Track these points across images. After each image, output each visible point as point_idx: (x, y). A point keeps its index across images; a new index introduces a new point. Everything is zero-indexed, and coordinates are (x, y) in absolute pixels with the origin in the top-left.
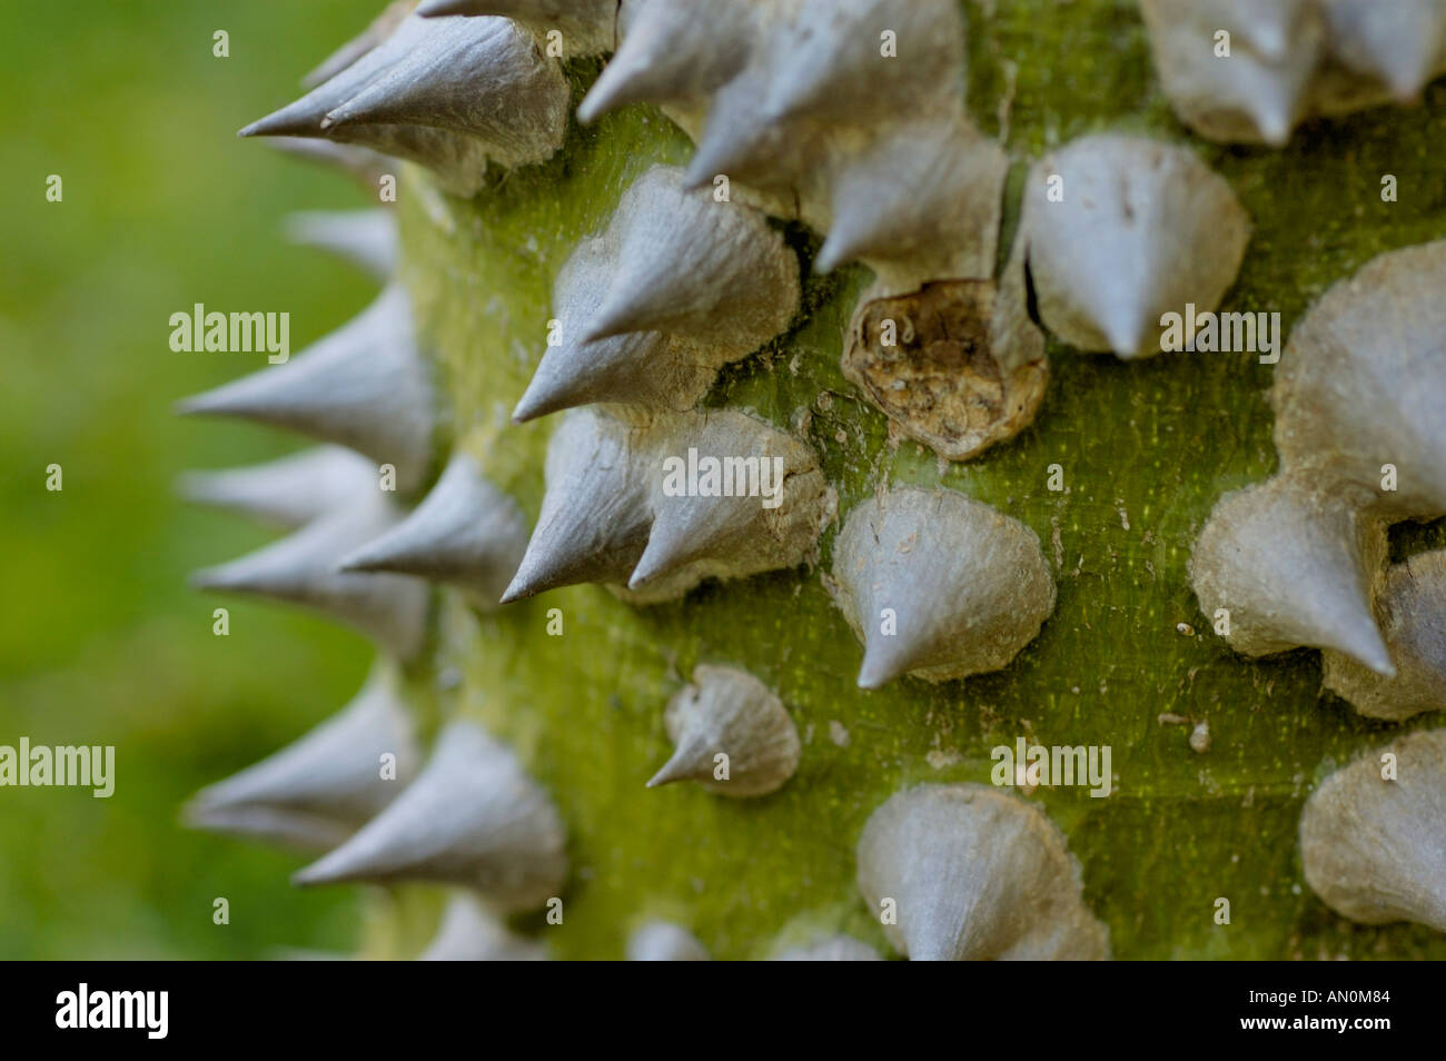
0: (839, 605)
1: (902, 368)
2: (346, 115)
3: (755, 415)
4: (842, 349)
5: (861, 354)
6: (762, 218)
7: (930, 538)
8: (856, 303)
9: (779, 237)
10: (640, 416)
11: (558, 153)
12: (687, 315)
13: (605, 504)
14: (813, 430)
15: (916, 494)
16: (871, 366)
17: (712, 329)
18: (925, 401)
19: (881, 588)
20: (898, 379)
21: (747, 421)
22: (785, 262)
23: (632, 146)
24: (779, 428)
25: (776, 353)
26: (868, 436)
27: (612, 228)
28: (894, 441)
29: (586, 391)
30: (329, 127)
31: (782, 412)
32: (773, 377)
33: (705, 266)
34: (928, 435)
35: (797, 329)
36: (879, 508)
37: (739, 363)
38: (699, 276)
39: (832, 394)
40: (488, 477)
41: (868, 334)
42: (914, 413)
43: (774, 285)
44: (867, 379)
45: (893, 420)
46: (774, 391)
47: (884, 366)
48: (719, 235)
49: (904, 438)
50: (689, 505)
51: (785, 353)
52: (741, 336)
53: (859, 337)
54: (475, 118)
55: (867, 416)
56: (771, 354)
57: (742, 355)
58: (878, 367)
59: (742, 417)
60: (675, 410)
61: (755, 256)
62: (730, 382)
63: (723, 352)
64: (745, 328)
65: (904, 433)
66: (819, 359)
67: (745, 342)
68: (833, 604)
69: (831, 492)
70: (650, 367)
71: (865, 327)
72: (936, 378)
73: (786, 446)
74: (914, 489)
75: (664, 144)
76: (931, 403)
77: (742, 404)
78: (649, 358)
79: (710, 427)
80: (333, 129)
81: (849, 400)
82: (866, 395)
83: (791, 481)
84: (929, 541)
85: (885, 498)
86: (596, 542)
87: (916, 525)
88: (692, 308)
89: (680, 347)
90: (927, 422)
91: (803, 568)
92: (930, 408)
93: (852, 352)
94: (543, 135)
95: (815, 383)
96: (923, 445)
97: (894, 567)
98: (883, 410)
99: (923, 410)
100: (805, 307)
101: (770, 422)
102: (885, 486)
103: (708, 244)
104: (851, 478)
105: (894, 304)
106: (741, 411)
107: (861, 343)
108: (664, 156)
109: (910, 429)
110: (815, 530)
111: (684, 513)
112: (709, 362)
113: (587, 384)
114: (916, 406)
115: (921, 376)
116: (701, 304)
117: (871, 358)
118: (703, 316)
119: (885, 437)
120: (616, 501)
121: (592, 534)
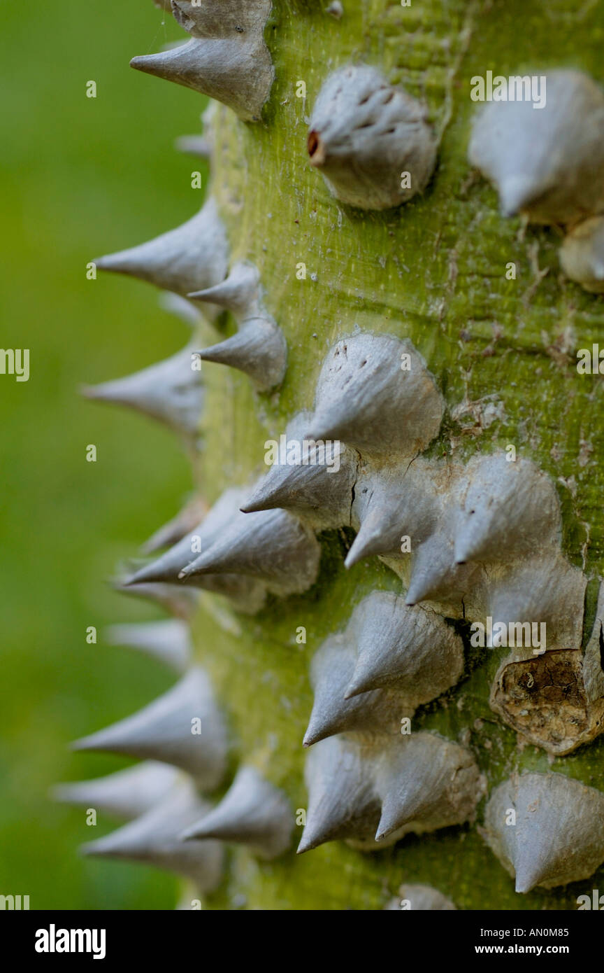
0: (490, 844)
1: (526, 703)
2: (193, 570)
3: (438, 735)
4: (489, 693)
5: (501, 696)
6: (442, 619)
7: (547, 803)
8: (499, 666)
9: (452, 629)
10: (367, 739)
11: (313, 587)
12: (402, 678)
13: (350, 790)
14: (471, 742)
15: (536, 777)
16: (508, 703)
17: (414, 685)
18: (540, 721)
19: (520, 834)
20: (523, 709)
21: (434, 738)
22: (456, 644)
23: (358, 580)
24: (452, 741)
25: (449, 697)
26: (505, 744)
27: (349, 629)
28: (521, 745)
29: (342, 725)
30: (185, 577)
31: (453, 732)
32: (447, 712)
33: (411, 648)
34: (541, 742)
35: (462, 682)
36: (514, 786)
37: (427, 704)
38: (408, 655)
39: (483, 720)
40: (266, 779)
41: (506, 684)
42: (533, 729)
43: (449, 657)
44: (506, 710)
45: (521, 734)
46: (448, 719)
47: (515, 702)
48: (418, 630)
49: (527, 744)
50: (404, 790)
51: (455, 697)
52: (430, 688)
53: (501, 686)
54: (265, 568)
55: (503, 732)
56: (446, 698)
57: (429, 699)
58: (512, 703)
59: (430, 736)
60: (389, 734)
61: (439, 642)
62: (422, 715)
63: (419, 698)
64: (433, 683)
65: (527, 741)
66: (475, 699)
67: (432, 691)
68: (484, 845)
69: (483, 778)
70: (376, 709)
71: (504, 680)
72: (546, 708)
73: (457, 752)
74: (535, 774)
75: (379, 578)
76: (543, 723)
77: (429, 728)
78: (376, 704)
79: (411, 743)
80: (186, 579)
81: (493, 723)
82: (504, 720)
83: (461, 773)
84: (546, 804)
85: (518, 780)
86: (347, 814)
87: (538, 795)
88: (404, 674)
89: (393, 697)
90: (541, 734)
91: (467, 824)
92: (543, 726)
93: (496, 696)
94: (304, 576)
95: (472, 714)
96: (539, 748)
97: (527, 820)
98: (515, 728)
99: (538, 727)
100: (467, 670)
101: (447, 738)
102: (517, 773)
103: (412, 635)
104: (494, 769)
105: (522, 665)
106: (429, 733)
107: (502, 690)
108: (380, 585)
109: (531, 738)
110: (474, 801)
111: (401, 794)
112: (410, 704)
113: (342, 721)
114: (534, 724)
115: (537, 707)
116: (410, 671)
117: (507, 697)
118: (410, 678)
119: (515, 744)
120: (356, 789)
121: (344, 810)
